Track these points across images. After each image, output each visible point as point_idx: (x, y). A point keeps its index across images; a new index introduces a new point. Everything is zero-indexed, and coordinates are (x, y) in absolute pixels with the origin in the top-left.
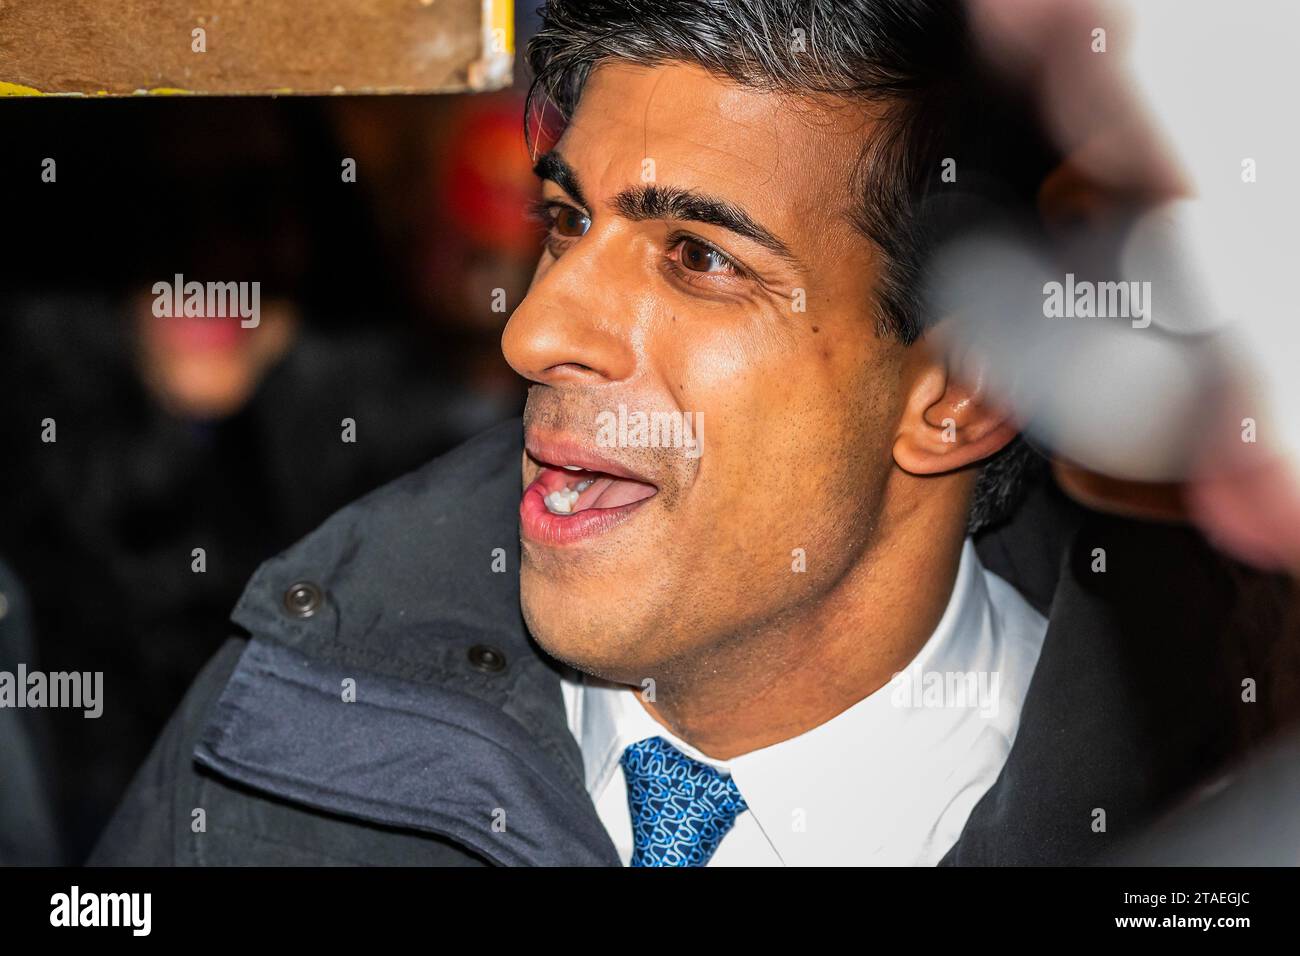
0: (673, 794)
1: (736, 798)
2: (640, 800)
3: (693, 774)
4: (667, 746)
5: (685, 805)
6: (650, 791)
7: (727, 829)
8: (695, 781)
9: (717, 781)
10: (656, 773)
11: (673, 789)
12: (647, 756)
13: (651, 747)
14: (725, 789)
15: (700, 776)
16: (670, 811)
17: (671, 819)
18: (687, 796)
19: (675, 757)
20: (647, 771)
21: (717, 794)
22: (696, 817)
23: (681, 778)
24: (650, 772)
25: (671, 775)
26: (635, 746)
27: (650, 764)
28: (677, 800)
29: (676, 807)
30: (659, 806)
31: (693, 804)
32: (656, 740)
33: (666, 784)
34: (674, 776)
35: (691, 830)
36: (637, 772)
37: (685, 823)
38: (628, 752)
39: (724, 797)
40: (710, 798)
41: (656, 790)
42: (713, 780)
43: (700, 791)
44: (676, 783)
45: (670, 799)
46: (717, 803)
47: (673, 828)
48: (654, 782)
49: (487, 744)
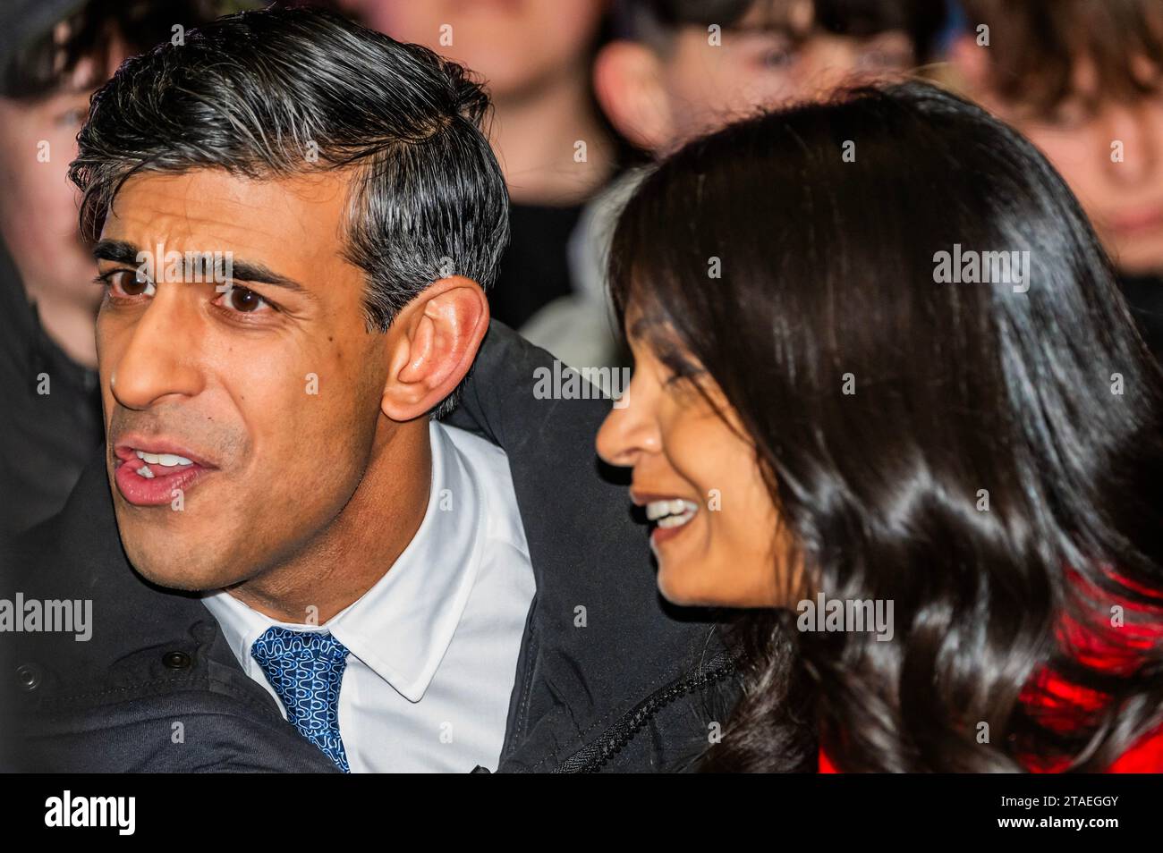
0: (299, 662)
1: (341, 647)
2: (278, 675)
3: (306, 643)
4: (279, 630)
5: (310, 665)
6: (282, 666)
7: (343, 670)
8: (310, 648)
9: (324, 641)
10: (281, 653)
11: (297, 659)
12: (269, 644)
13: (269, 636)
14: (331, 644)
15: (311, 643)
16: (302, 674)
17: (304, 679)
18: (309, 659)
19: (289, 637)
20: (273, 654)
21: (328, 650)
22: (321, 670)
23: (299, 650)
24: (276, 655)
25: (291, 650)
26: (258, 640)
27: (274, 648)
28: (304, 665)
29: (305, 670)
30: (292, 673)
31: (315, 663)
32: (272, 629)
33: (291, 657)
34: (294, 651)
35: (321, 680)
36: (267, 657)
37: (315, 677)
38: (254, 646)
39: (333, 650)
40: (324, 655)
41: (286, 664)
42: (321, 642)
43: (317, 653)
44: (297, 654)
45: (298, 667)
46: (330, 657)
47: (308, 684)
48: (282, 659)
49: (214, 717)
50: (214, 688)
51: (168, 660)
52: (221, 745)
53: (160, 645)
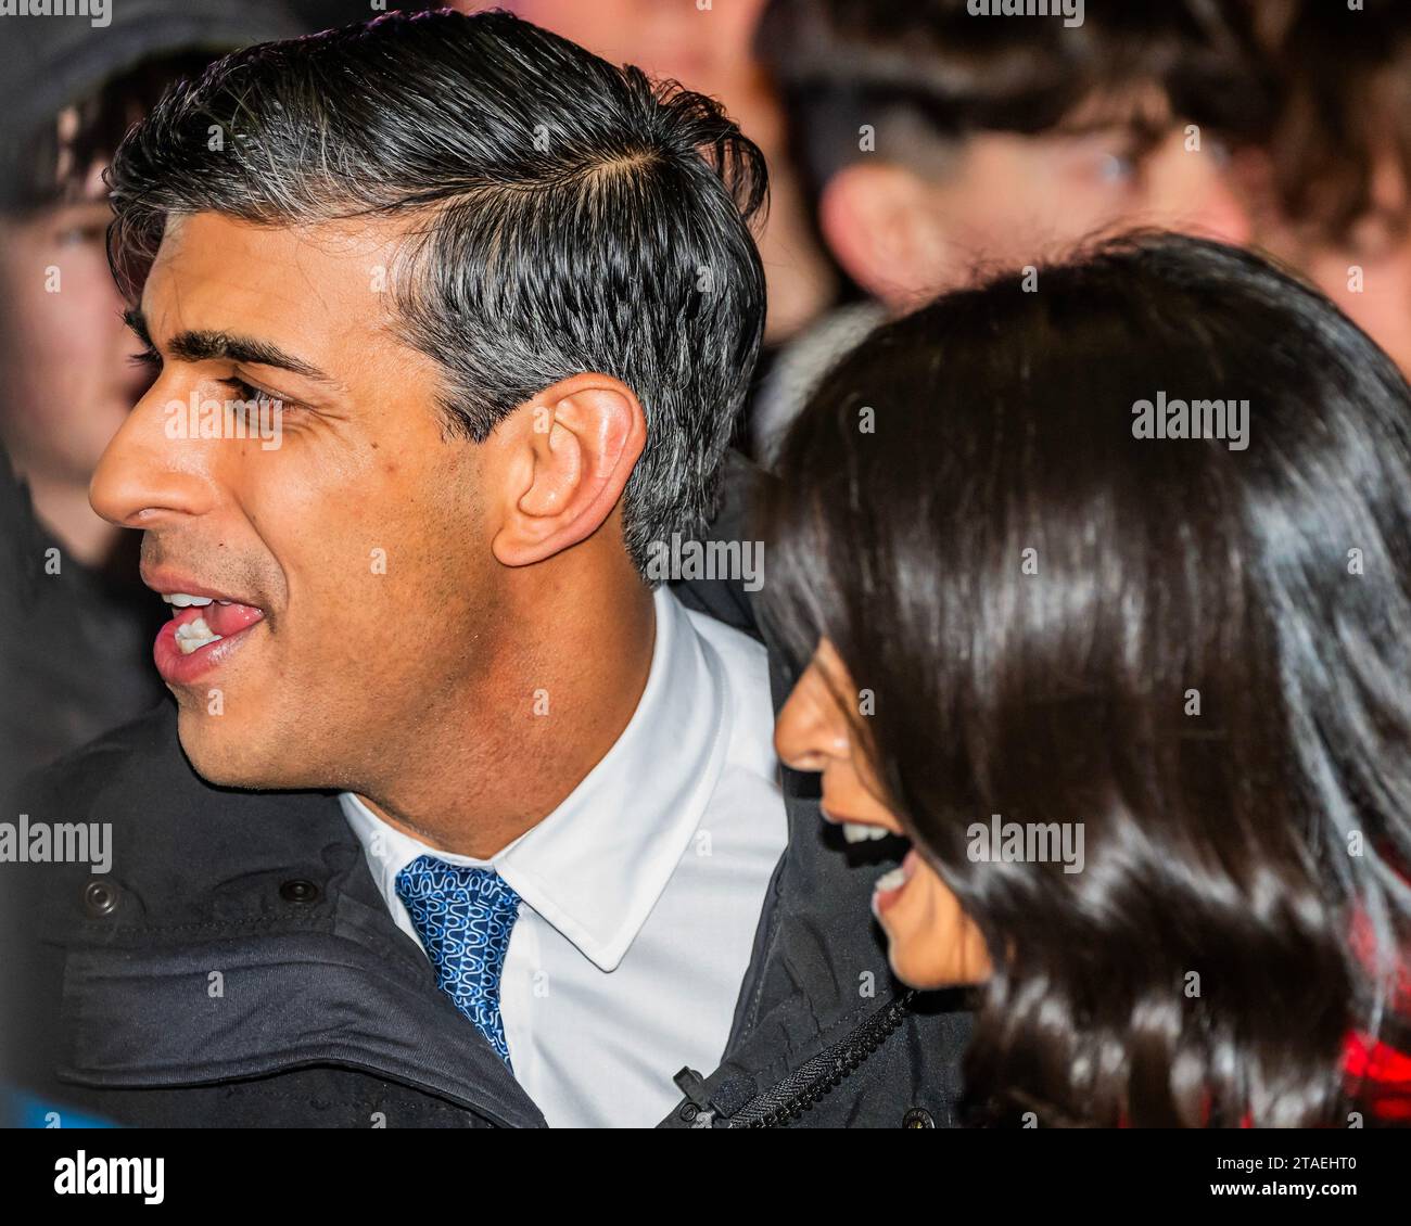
0: (450, 904)
1: (509, 891)
2: (423, 920)
3: (462, 882)
4: (432, 861)
5: (464, 910)
6: (429, 909)
7: (512, 921)
8: (466, 887)
9: (487, 880)
10: (429, 892)
11: (448, 900)
12: (417, 877)
13: (418, 868)
14: (496, 886)
15: (470, 880)
16: (452, 921)
17: (455, 928)
18: (463, 902)
19: (441, 870)
20: (420, 892)
21: (490, 893)
22: (478, 919)
23: (453, 889)
24: (423, 893)
25: (442, 889)
26: (403, 872)
27: (421, 884)
28: (455, 909)
29: (456, 916)
30: (440, 920)
31: (471, 908)
32: (422, 859)
33: (441, 898)
34: (446, 889)
35: (477, 932)
36: (411, 895)
37: (469, 926)
38: (398, 880)
39: (497, 894)
40: (485, 899)
41: (433, 906)
42: (482, 881)
43: (474, 895)
44: (449, 894)
45: (448, 911)
46: (491, 901)
47: (459, 935)
48: (429, 899)
49: (335, 969)
50: (340, 932)
51: (287, 891)
52: (340, 1006)
53: (281, 870)
